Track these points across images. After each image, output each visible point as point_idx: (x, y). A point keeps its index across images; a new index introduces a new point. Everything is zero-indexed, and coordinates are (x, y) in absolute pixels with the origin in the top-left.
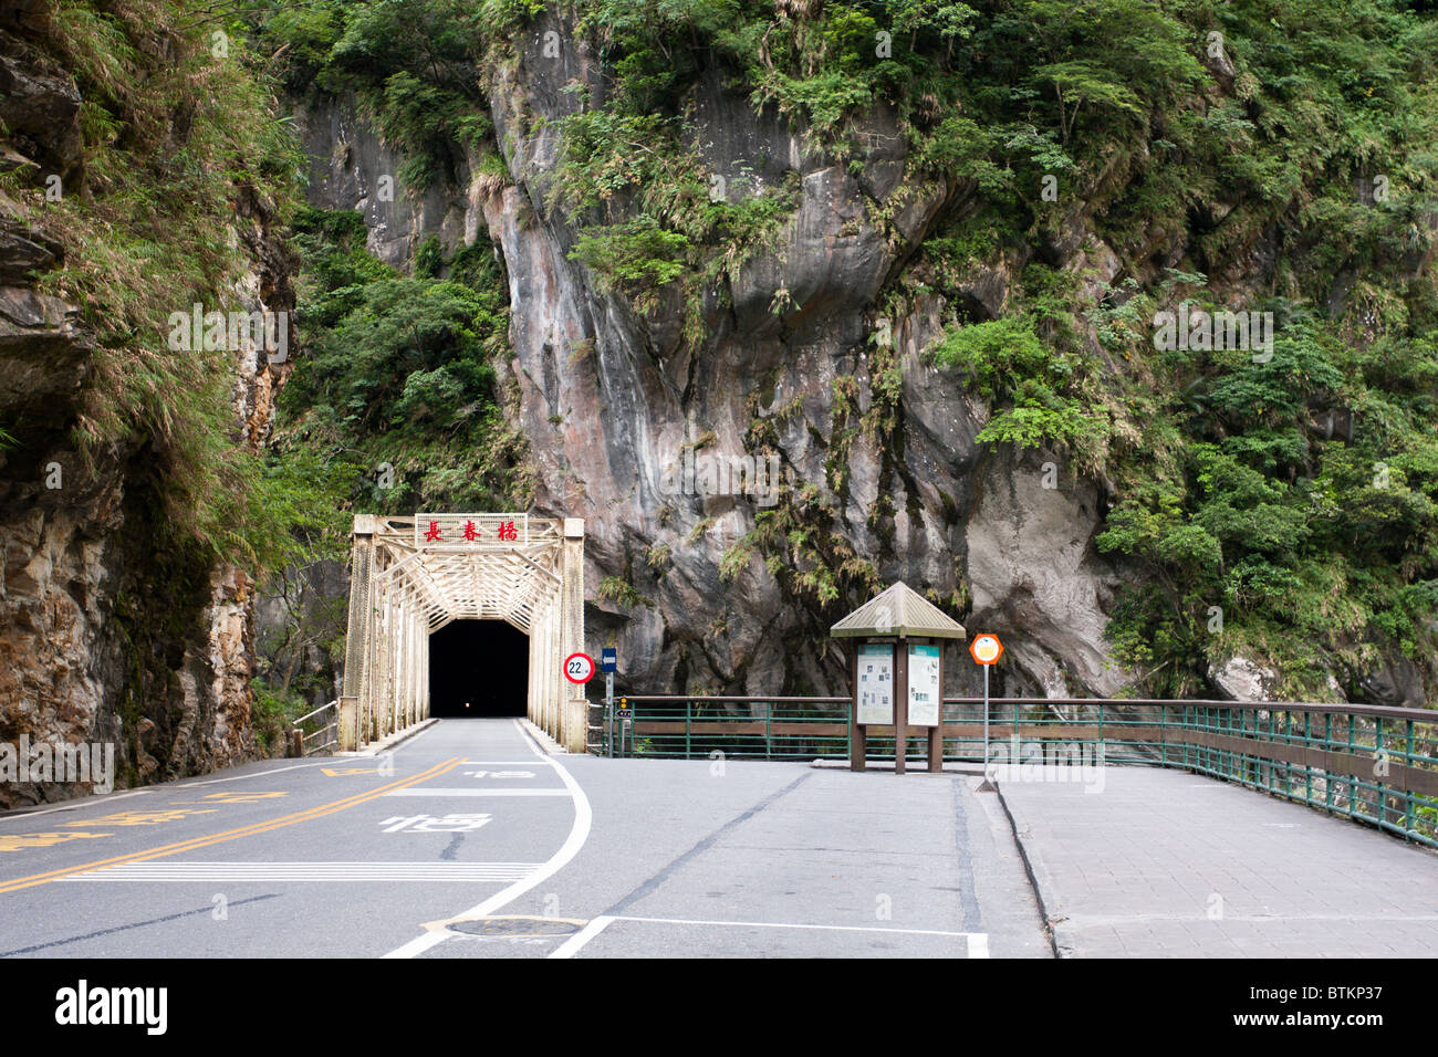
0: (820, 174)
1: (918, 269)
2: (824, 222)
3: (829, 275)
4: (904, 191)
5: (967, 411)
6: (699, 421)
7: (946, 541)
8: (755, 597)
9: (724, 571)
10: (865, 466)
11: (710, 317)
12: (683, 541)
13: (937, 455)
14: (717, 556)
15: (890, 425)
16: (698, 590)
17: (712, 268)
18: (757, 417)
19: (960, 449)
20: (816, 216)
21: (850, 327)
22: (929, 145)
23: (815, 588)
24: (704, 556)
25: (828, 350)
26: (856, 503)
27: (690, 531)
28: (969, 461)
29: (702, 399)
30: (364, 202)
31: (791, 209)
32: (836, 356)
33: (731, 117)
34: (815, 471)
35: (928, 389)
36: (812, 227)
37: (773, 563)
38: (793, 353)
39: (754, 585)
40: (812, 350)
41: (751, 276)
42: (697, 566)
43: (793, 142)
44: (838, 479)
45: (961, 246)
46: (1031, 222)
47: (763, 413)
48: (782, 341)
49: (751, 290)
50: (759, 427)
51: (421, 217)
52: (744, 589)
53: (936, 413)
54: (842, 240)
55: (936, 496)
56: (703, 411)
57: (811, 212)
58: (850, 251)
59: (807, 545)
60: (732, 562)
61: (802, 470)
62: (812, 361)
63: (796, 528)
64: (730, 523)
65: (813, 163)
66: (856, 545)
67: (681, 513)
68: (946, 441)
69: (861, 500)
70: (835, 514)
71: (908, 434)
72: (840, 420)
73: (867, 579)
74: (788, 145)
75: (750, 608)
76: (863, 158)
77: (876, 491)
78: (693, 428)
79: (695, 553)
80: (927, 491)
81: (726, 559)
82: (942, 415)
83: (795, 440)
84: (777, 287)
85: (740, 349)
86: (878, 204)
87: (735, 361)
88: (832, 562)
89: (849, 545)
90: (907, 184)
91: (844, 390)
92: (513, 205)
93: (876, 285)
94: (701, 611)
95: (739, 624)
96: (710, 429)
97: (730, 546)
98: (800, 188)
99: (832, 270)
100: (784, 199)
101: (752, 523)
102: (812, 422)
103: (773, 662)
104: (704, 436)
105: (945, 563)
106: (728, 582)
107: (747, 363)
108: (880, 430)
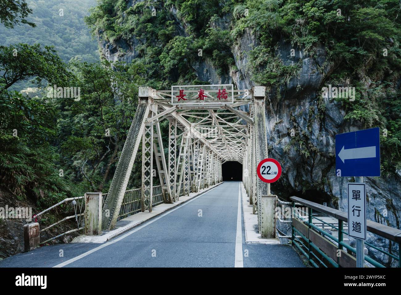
0: (307, 59)
1: (328, 81)
2: (308, 70)
3: (309, 82)
4: (326, 63)
5: (340, 113)
6: (279, 117)
7: (334, 143)
8: (291, 156)
9: (284, 150)
10: (316, 126)
11: (282, 93)
12: (276, 144)
13: (333, 123)
14: (283, 147)
15: (322, 117)
16: (279, 154)
17: (283, 81)
18: (292, 116)
19: (339, 121)
20: (306, 69)
21: (313, 95)
22: (331, 53)
23: (305, 154)
24: (280, 147)
25: (308, 101)
26: (314, 134)
27: (277, 142)
28: (341, 124)
29: (280, 112)
30: (210, 80)
31: (300, 67)
32: (309, 102)
33: (286, 49)
34: (305, 127)
35: (331, 108)
36: (305, 71)
37: (295, 148)
38: (300, 102)
39: (291, 153)
40: (304, 101)
41: (292, 83)
42: (278, 149)
43: (300, 53)
44: (310, 129)
45: (338, 76)
46: (354, 71)
47: (293, 115)
48: (298, 99)
49: (292, 85)
50: (292, 118)
51: (221, 81)
52: (289, 154)
53: (334, 114)
54: (312, 74)
55: (332, 132)
56: (280, 115)
57: (305, 68)
58: (314, 77)
59: (303, 144)
60: (286, 148)
61: (302, 127)
62: (304, 103)
63: (301, 140)
64: (286, 140)
65: (305, 57)
66: (314, 144)
67: (275, 138)
68: (336, 119)
69: (315, 134)
70: (309, 137)
71: (326, 119)
72: (310, 116)
73: (317, 151)
74: (299, 53)
75: (290, 158)
76: (317, 55)
77: (319, 132)
78: (278, 119)
79: (278, 146)
80: (330, 131)
81: (285, 148)
82: (335, 114)
83: (300, 121)
84: (297, 85)
85: (288, 101)
86: (320, 66)
87: (287, 103)
88: (308, 148)
89: (312, 144)
90: (326, 62)
91: (312, 109)
92: (239, 75)
93: (319, 85)
94: (279, 159)
95: (287, 162)
96: (281, 119)
97: (286, 145)
98: (302, 63)
99: (310, 81)
100: (299, 65)
101: (291, 140)
102: (304, 117)
103: (294, 170)
104: (280, 120)
105: (333, 148)
106: (286, 152)
107: (290, 104)
108: (320, 118)
